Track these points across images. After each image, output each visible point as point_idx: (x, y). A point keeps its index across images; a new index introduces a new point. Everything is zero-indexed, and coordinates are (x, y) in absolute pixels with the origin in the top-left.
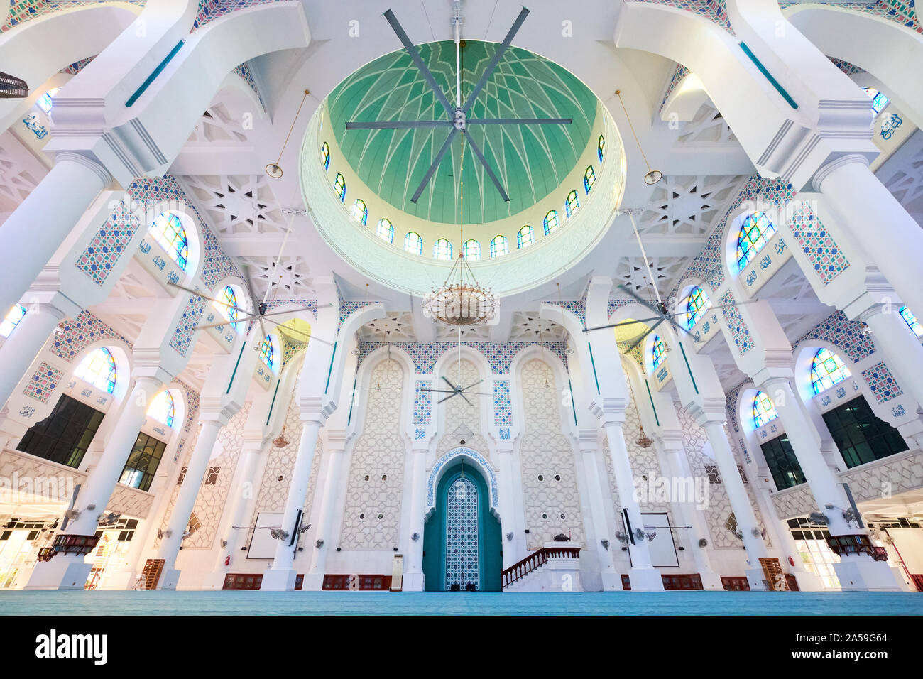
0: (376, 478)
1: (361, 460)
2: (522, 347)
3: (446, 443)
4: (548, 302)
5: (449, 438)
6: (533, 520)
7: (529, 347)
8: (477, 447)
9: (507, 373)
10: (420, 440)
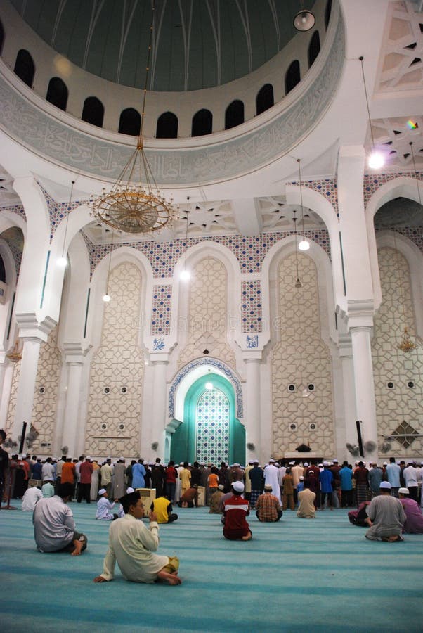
0: (115, 390)
1: (100, 372)
2: (278, 239)
3: (188, 353)
4: (294, 183)
5: (191, 348)
6: (279, 431)
7: (287, 238)
8: (222, 357)
9: (258, 271)
10: (158, 351)
